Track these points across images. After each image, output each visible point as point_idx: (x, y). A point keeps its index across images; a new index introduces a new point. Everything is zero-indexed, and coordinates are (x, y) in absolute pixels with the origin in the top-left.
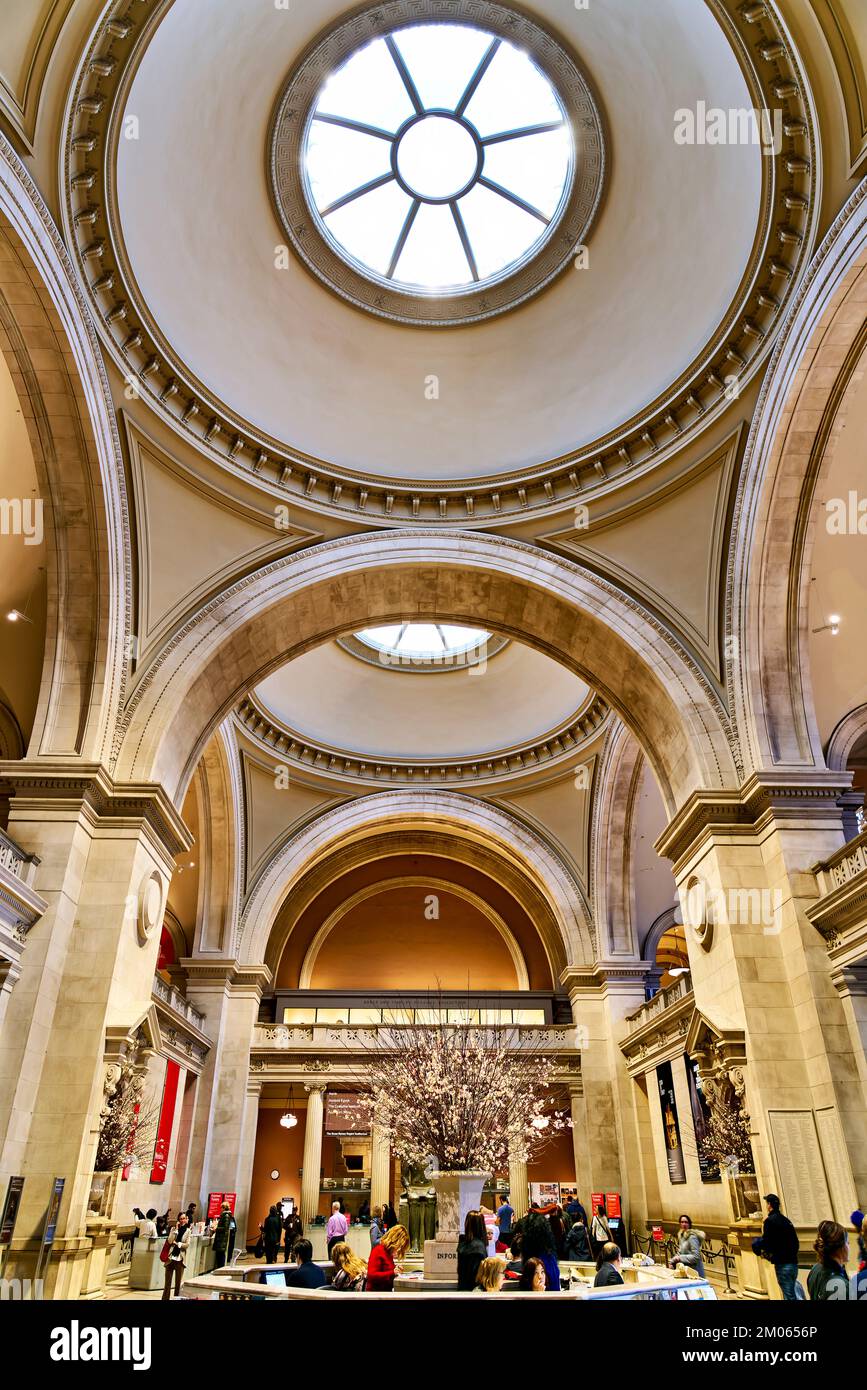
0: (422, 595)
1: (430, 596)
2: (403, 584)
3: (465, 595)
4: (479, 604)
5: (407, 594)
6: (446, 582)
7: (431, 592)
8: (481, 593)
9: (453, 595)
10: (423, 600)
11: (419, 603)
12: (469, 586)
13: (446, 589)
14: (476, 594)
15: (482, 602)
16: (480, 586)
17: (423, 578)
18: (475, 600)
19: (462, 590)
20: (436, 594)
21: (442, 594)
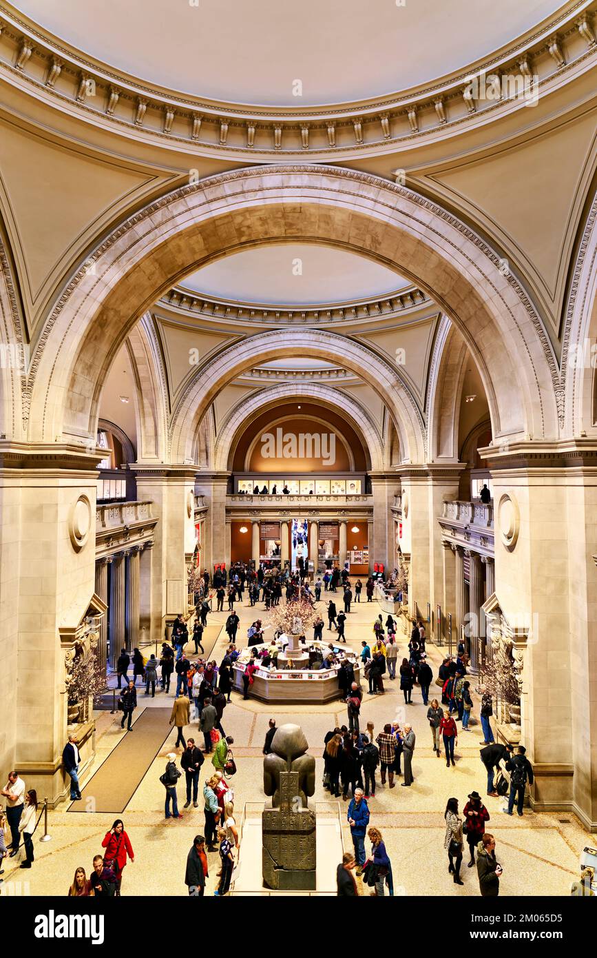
0: (298, 218)
1: (290, 218)
2: (317, 226)
3: (259, 223)
4: (243, 221)
5: (313, 220)
6: (277, 229)
7: (290, 221)
8: (244, 229)
9: (269, 221)
10: (297, 215)
11: (300, 212)
12: (256, 230)
13: (276, 224)
14: (249, 227)
15: (241, 223)
16: (247, 233)
17: (298, 229)
18: (248, 223)
19: (261, 225)
20: (285, 219)
21: (279, 220)
